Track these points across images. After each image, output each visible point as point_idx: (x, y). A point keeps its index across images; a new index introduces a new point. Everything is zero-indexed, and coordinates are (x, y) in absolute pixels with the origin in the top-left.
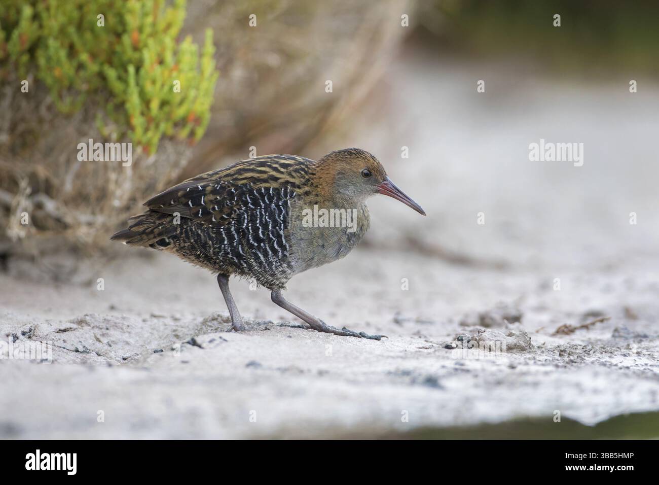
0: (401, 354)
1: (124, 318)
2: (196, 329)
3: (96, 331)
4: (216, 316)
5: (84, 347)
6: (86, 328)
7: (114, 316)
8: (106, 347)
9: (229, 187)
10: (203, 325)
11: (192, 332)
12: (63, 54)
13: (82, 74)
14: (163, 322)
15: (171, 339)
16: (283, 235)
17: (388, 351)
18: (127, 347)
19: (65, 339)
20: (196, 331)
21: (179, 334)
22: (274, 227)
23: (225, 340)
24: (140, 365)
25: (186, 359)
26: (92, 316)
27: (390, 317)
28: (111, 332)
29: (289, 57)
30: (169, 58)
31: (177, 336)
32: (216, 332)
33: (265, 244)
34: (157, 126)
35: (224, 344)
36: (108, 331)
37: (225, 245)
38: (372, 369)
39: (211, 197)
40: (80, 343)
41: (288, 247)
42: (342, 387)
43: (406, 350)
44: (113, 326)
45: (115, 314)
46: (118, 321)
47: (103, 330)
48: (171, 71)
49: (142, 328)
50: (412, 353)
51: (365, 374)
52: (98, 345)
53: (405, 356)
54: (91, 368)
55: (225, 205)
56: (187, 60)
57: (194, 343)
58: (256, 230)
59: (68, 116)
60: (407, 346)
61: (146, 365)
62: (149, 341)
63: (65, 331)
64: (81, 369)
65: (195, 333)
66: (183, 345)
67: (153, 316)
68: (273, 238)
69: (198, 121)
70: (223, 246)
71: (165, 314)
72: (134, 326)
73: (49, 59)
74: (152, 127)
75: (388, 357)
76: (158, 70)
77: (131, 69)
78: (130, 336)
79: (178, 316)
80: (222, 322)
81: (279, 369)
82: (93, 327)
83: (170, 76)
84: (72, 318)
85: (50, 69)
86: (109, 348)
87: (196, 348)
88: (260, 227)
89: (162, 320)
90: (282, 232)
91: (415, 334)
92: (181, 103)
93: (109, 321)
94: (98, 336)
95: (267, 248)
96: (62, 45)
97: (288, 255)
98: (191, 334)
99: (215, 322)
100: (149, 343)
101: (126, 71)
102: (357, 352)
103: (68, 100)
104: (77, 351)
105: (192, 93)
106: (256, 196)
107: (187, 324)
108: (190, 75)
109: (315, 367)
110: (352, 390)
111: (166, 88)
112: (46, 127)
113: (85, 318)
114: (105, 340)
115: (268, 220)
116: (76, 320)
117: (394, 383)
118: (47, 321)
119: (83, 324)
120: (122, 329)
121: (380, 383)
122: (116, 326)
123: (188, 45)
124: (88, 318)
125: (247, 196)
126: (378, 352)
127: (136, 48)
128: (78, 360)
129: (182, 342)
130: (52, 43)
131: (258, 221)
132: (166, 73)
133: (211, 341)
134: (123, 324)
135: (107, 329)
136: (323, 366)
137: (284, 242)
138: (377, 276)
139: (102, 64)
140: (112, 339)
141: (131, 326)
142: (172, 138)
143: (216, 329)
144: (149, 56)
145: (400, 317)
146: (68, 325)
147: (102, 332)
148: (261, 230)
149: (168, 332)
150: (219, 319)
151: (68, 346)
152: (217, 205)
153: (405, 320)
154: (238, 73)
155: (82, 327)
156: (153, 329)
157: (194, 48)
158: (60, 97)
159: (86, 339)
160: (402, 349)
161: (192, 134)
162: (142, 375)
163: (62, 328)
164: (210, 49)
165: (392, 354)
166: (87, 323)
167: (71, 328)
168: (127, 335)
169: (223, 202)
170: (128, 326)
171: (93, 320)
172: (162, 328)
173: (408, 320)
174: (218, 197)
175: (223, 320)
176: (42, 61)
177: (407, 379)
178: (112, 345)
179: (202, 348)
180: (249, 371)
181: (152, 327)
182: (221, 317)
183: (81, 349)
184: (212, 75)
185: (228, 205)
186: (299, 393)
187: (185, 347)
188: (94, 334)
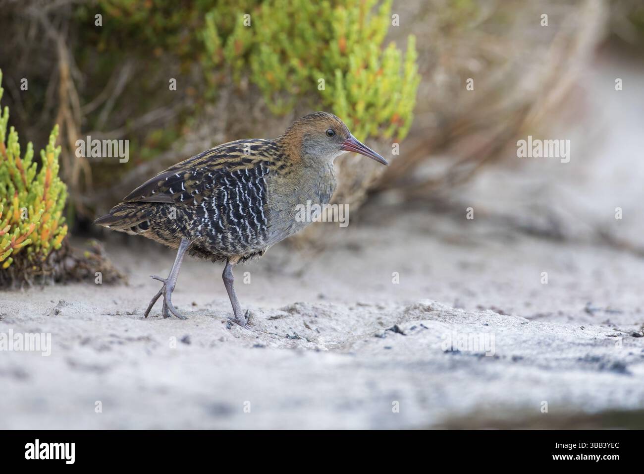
0: (591, 342)
1: (331, 306)
2: (399, 317)
3: (306, 318)
4: (418, 305)
5: (295, 333)
6: (296, 315)
7: (323, 305)
8: (315, 333)
9: (205, 172)
10: (405, 313)
11: (395, 320)
12: (275, 59)
13: (294, 78)
14: (368, 310)
15: (376, 326)
16: (262, 211)
17: (579, 338)
18: (335, 334)
19: (276, 325)
20: (399, 319)
21: (383, 321)
22: (254, 204)
23: (426, 328)
24: (346, 350)
25: (389, 345)
26: (302, 304)
27: (581, 306)
28: (320, 320)
29: (489, 62)
30: (374, 63)
31: (381, 324)
32: (418, 320)
33: (244, 220)
34: (363, 127)
35: (425, 331)
36: (316, 319)
37: (205, 219)
38: (564, 356)
39: (191, 183)
40: (291, 330)
41: (266, 222)
42: (535, 372)
43: (596, 338)
44: (322, 313)
45: (323, 302)
46: (326, 309)
47: (312, 318)
48: (376, 75)
49: (348, 316)
50: (601, 341)
51: (557, 360)
52: (307, 331)
53: (595, 344)
54: (300, 353)
55: (205, 189)
56: (391, 65)
57: (396, 330)
58: (236, 207)
59: (281, 118)
60: (596, 334)
61: (351, 350)
62: (355, 328)
63: (276, 318)
64: (290, 353)
65: (398, 321)
66: (387, 331)
67: (360, 305)
68: (253, 214)
69: (401, 122)
70: (203, 220)
71: (370, 303)
72: (341, 314)
73: (262, 64)
74: (358, 128)
75: (579, 344)
76: (363, 74)
77: (339, 74)
78: (337, 323)
79: (383, 305)
80: (423, 310)
81: (476, 355)
82: (303, 315)
83: (375, 80)
84: (284, 306)
85: (263, 73)
86: (318, 334)
87: (398, 335)
88: (240, 204)
89: (367, 308)
90: (261, 208)
91: (604, 323)
92: (385, 105)
93: (317, 309)
94: (308, 323)
95: (247, 223)
96: (275, 51)
97: (265, 228)
98: (394, 322)
99: (417, 311)
100: (356, 330)
101: (334, 75)
102: (549, 339)
103: (280, 102)
104: (288, 336)
105: (396, 96)
106: (233, 177)
107: (391, 312)
108: (395, 79)
109: (510, 354)
110: (545, 375)
111: (371, 92)
112: (259, 127)
113: (295, 306)
114: (314, 327)
115: (248, 198)
116: (287, 308)
117: (583, 368)
118: (260, 308)
119: (293, 312)
120: (330, 316)
121: (570, 368)
122: (324, 314)
123: (392, 51)
124: (298, 306)
125: (225, 179)
126: (569, 340)
127: (343, 54)
128: (289, 346)
129: (385, 329)
130: (265, 49)
131: (238, 199)
132: (371, 77)
133: (413, 329)
134: (331, 312)
135: (316, 316)
136: (517, 353)
137: (263, 217)
138: (570, 268)
139: (311, 68)
140: (320, 326)
141: (339, 314)
142: (377, 139)
143: (418, 318)
144: (355, 62)
145: (591, 307)
146: (280, 313)
147: (311, 319)
148: (241, 207)
149: (373, 319)
150: (421, 308)
151: (280, 332)
152: (198, 189)
153: (595, 310)
154: (440, 77)
155: (292, 314)
156: (358, 317)
157: (397, 53)
158: (273, 99)
159: (296, 327)
160: (592, 337)
161: (396, 134)
162: (347, 359)
163: (274, 315)
164: (412, 54)
165: (583, 342)
166: (297, 311)
167: (282, 316)
168: (334, 322)
169: (203, 185)
170: (336, 314)
171: (302, 308)
172: (367, 316)
173: (599, 310)
174: (197, 182)
175: (424, 309)
176: (255, 66)
177: (597, 365)
178: (320, 331)
179: (405, 335)
180: (447, 356)
181: (358, 315)
182: (423, 305)
183: (291, 334)
184: (414, 78)
185: (208, 188)
186: (494, 377)
187: (388, 333)
188: (304, 321)
